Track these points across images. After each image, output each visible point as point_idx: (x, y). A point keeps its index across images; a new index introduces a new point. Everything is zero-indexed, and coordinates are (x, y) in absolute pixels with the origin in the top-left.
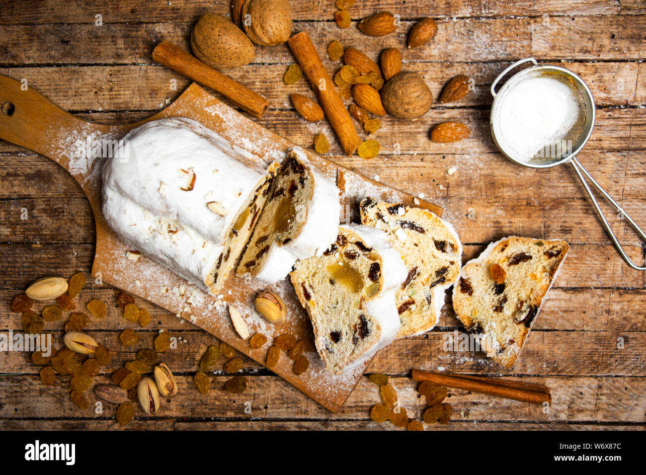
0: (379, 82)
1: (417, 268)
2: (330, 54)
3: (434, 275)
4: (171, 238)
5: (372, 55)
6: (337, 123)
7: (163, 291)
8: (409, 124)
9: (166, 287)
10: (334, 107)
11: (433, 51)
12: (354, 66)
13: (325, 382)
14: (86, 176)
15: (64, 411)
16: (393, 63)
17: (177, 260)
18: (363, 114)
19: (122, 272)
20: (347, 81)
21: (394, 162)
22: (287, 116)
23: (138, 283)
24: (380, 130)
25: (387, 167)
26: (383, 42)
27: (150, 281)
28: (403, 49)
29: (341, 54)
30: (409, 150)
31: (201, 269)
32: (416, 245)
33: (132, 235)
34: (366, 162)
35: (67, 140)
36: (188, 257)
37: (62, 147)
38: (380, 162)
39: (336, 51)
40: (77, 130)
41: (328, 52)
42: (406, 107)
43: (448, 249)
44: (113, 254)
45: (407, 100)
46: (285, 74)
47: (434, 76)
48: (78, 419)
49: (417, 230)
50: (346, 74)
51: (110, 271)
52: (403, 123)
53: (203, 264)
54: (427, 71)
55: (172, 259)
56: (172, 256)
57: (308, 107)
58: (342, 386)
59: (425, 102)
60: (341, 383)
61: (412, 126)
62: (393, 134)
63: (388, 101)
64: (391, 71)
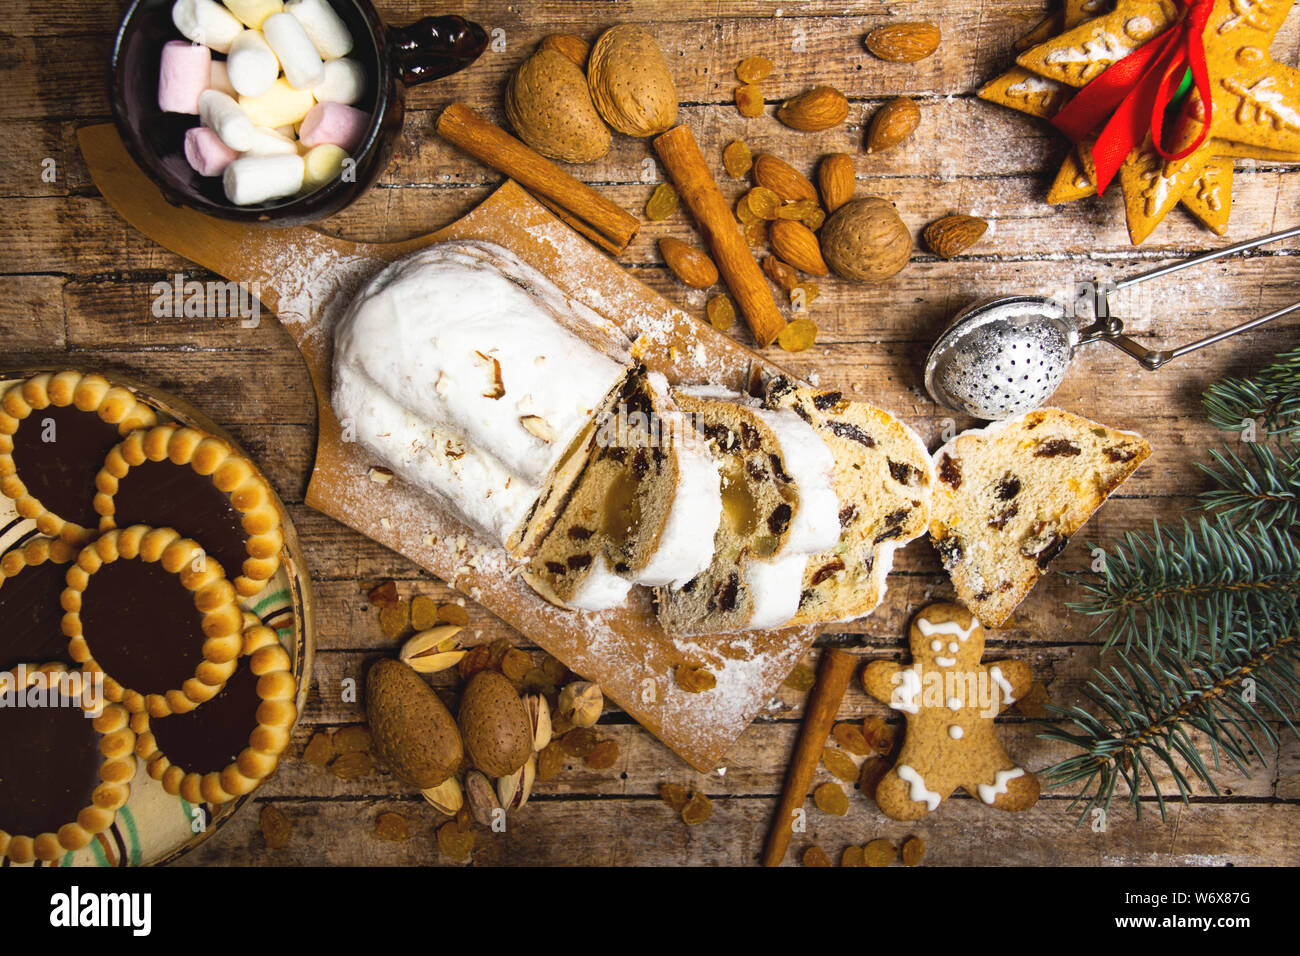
0: (818, 217)
1: (854, 507)
2: (728, 164)
3: (883, 523)
4: (451, 466)
5: (801, 166)
6: (742, 292)
7: (428, 540)
8: (868, 290)
9: (433, 535)
10: (738, 264)
11: (911, 157)
12: (772, 188)
13: (693, 722)
14: (308, 328)
15: (282, 786)
16: (841, 181)
17: (458, 502)
18: (788, 273)
19: (359, 500)
20: (761, 215)
21: (842, 356)
22: (652, 277)
23: (385, 522)
24: (817, 301)
25: (830, 365)
26: (822, 142)
27: (407, 521)
28: (857, 155)
29: (748, 166)
30: (867, 335)
31: (501, 526)
32: (856, 467)
33: (382, 451)
34: (792, 357)
35: (278, 261)
36: (477, 501)
37: (268, 271)
38: (816, 357)
39: (739, 162)
40: (297, 244)
41: (723, 162)
42: (866, 262)
43: (913, 478)
44: (346, 469)
45: (869, 250)
46: (647, 202)
47: (913, 203)
48: (306, 799)
49: (861, 441)
50: (757, 203)
51: (339, 498)
52: (857, 289)
53: (505, 517)
54: (899, 193)
55: (451, 500)
56: (450, 495)
57: (691, 262)
58: (721, 731)
59: (900, 252)
60: (720, 726)
61: (872, 292)
62: (840, 307)
63: (834, 251)
64: (838, 194)
